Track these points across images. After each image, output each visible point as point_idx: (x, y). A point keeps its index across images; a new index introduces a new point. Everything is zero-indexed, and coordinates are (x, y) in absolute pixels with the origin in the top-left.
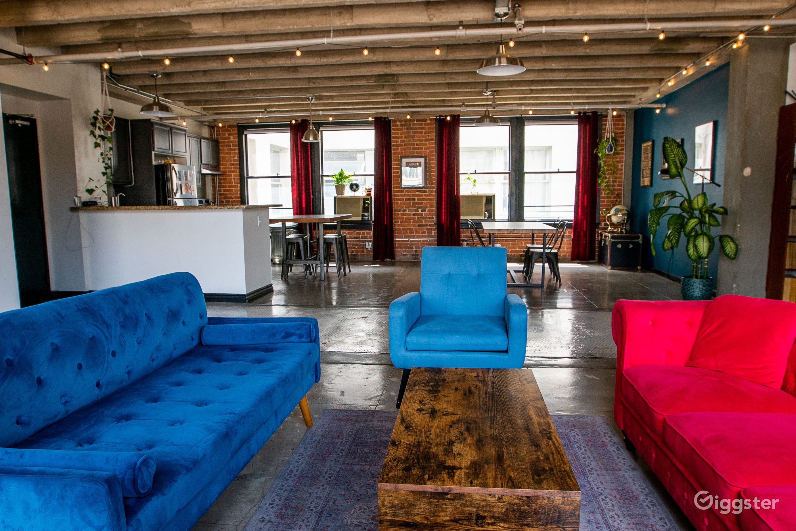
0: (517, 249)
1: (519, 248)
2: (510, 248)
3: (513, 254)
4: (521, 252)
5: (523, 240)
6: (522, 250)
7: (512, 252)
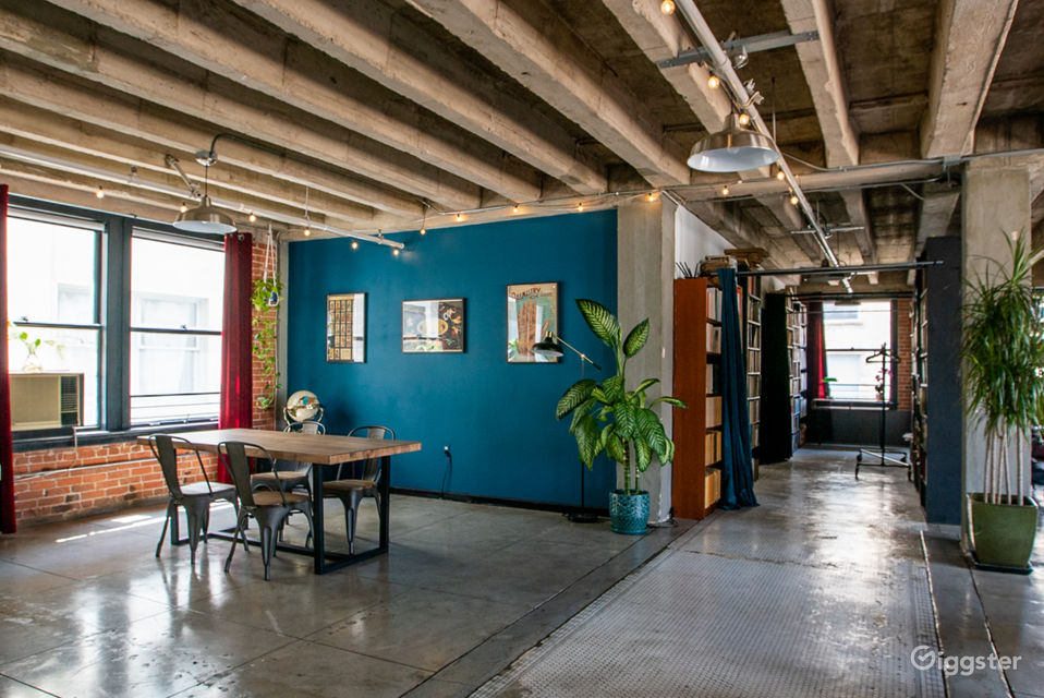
0: (120, 486)
1: (123, 482)
2: (105, 485)
3: (110, 497)
4: (125, 489)
5: (129, 466)
6: (128, 485)
7: (109, 492)
